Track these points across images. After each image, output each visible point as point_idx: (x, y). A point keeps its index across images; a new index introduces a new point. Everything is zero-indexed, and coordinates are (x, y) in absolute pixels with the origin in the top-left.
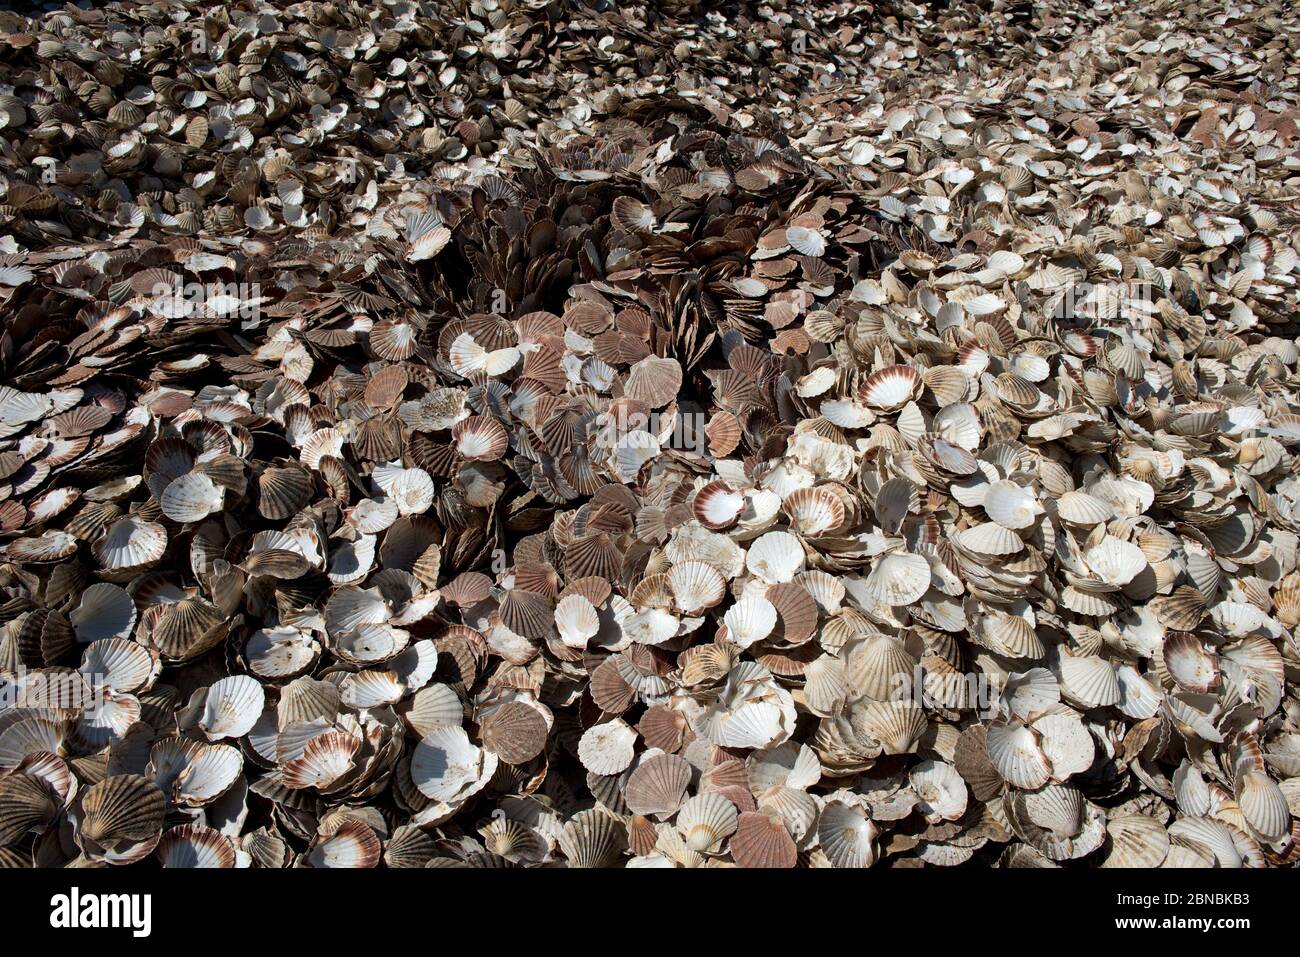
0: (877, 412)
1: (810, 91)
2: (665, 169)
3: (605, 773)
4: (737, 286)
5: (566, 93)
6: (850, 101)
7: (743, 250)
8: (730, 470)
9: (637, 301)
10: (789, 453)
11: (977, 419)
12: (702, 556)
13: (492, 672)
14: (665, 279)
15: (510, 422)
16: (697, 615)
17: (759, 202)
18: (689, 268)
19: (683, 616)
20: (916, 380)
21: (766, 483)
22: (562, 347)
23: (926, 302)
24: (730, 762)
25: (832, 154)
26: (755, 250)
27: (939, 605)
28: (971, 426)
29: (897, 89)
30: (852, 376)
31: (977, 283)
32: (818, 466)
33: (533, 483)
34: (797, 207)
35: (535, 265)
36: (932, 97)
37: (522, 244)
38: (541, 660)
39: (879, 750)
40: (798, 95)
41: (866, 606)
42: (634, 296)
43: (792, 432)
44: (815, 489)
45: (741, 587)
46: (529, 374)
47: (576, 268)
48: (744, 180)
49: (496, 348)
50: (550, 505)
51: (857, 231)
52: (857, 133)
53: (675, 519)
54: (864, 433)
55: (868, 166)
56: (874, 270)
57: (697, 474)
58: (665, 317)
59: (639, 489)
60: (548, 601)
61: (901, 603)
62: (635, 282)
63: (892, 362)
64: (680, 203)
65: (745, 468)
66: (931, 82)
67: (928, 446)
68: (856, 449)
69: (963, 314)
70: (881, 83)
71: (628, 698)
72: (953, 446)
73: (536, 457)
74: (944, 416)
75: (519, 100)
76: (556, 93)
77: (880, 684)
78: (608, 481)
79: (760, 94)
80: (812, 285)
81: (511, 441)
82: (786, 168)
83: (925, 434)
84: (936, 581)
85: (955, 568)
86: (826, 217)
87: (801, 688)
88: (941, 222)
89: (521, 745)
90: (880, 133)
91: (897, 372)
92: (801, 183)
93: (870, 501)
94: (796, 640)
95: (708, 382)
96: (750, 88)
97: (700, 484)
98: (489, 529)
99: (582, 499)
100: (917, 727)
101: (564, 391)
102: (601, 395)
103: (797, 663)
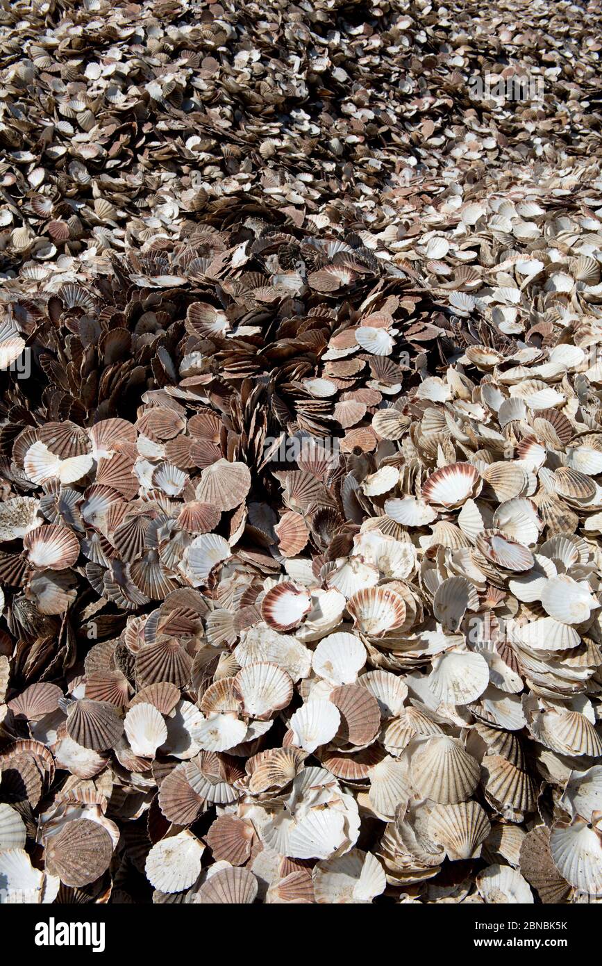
0: (439, 509)
1: (392, 184)
2: (240, 273)
3: (172, 891)
4: (308, 388)
5: (154, 192)
6: (430, 194)
7: (315, 350)
8: (300, 569)
9: (209, 405)
10: (355, 552)
11: (535, 513)
12: (271, 658)
13: (60, 788)
14: (237, 383)
15: (82, 529)
16: (266, 719)
17: (331, 303)
18: (259, 372)
19: (251, 720)
20: (475, 478)
21: (332, 582)
22: (134, 454)
23: (489, 398)
24: (298, 872)
25: (408, 249)
26: (326, 350)
27: (499, 703)
28: (529, 520)
29: (475, 181)
30: (416, 474)
31: (538, 377)
32: (382, 564)
33: (105, 589)
34: (368, 307)
35: (109, 372)
36: (509, 187)
37: (96, 351)
38: (109, 772)
39: (443, 856)
40: (381, 188)
41: (430, 704)
42: (206, 400)
43: (358, 531)
44: (378, 588)
45: (308, 688)
46: (101, 480)
47: (149, 374)
48: (317, 282)
49: (69, 456)
50: (122, 611)
51: (426, 328)
52: (432, 228)
53: (245, 622)
54: (427, 530)
55: (443, 259)
56: (442, 365)
57: (267, 575)
58: (236, 420)
59: (209, 592)
60: (117, 709)
61: (462, 702)
62: (207, 387)
63: (453, 460)
64: (253, 307)
65: (314, 567)
66: (508, 173)
67: (486, 544)
68: (418, 545)
69: (525, 408)
70: (460, 175)
71: (197, 808)
72: (511, 543)
73: (108, 564)
74: (503, 511)
75: (109, 200)
76: (145, 192)
77: (441, 787)
78: (180, 586)
79: (343, 189)
80: (380, 384)
81: (83, 548)
82: (358, 269)
83: (483, 530)
84: (496, 677)
85: (515, 665)
86: (395, 316)
87: (367, 791)
88: (510, 314)
89: (84, 866)
90: (454, 227)
91: (457, 469)
92: (372, 282)
93: (431, 599)
94: (360, 742)
95: (278, 483)
96: (333, 184)
97: (269, 585)
98: (60, 638)
99: (153, 604)
100: (479, 831)
101: (137, 497)
102: (173, 499)
103: (362, 766)
